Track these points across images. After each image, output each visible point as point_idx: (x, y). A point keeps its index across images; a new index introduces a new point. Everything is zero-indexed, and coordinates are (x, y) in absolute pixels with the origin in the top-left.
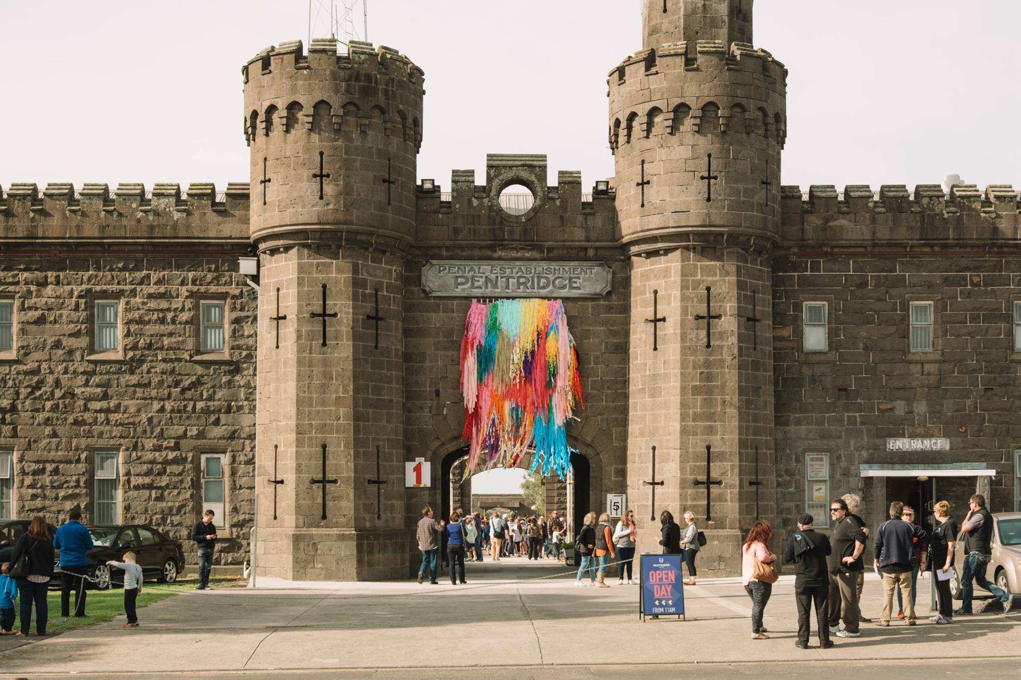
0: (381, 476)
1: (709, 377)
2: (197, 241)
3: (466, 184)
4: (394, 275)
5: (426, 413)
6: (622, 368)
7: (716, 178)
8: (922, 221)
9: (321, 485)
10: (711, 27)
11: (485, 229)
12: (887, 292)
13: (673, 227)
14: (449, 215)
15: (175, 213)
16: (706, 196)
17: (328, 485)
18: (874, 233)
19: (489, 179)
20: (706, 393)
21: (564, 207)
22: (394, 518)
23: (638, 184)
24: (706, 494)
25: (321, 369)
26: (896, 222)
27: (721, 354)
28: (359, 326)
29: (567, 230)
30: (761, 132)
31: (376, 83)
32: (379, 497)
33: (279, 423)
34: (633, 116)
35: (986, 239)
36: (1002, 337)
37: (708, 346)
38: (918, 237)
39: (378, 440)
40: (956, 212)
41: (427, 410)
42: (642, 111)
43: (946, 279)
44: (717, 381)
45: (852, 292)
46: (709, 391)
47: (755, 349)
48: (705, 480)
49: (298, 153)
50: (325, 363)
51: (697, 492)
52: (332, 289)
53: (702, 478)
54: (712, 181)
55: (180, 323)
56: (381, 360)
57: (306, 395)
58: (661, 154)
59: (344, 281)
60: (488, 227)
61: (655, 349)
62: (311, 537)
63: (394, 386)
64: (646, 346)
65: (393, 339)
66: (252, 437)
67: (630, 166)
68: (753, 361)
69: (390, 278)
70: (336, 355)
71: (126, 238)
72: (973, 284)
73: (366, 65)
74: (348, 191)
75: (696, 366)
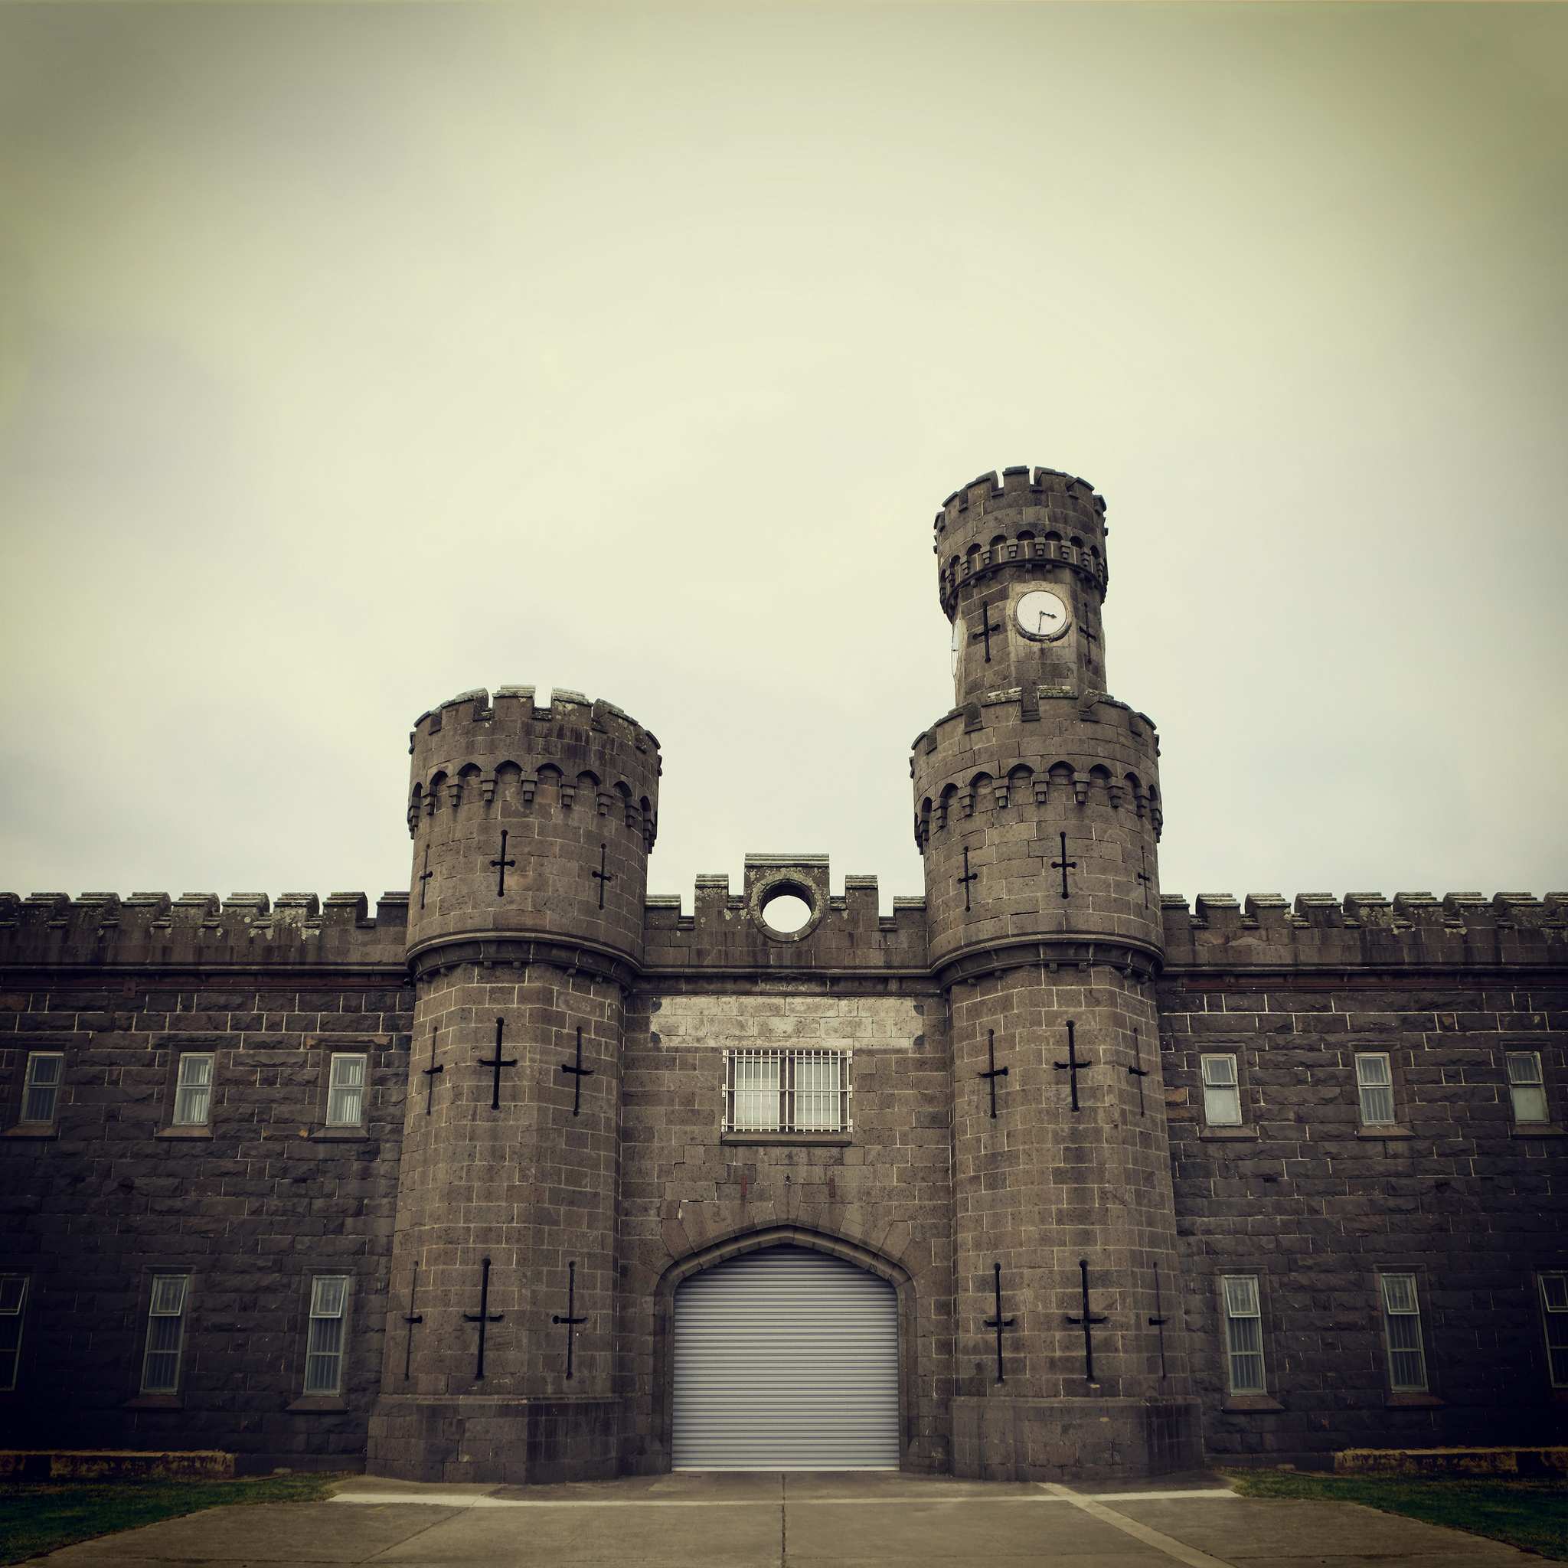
0: (575, 1312)
1: (1079, 1155)
2: (332, 967)
3: (715, 890)
4: (608, 1012)
5: (652, 1217)
6: (943, 1149)
7: (1073, 865)
8: (1363, 939)
9: (478, 1324)
10: (1053, 677)
11: (741, 952)
12: (1322, 1039)
13: (1013, 936)
14: (691, 933)
15: (304, 930)
16: (1061, 890)
17: (488, 1326)
18: (1296, 956)
19: (748, 884)
20: (1076, 1180)
21: (854, 921)
22: (594, 1378)
23: (960, 881)
24: (1084, 1340)
25: (488, 1144)
26: (1325, 940)
27: (1096, 1122)
28: (549, 1080)
29: (859, 952)
30: (1132, 807)
31: (587, 742)
32: (570, 1344)
33: (423, 1228)
34: (950, 789)
35: (1457, 964)
36: (1497, 1101)
37: (1075, 1108)
38: (1359, 960)
39: (573, 1254)
40: (1410, 927)
41: (653, 1212)
42: (962, 780)
43: (1404, 1020)
44: (1091, 1161)
45: (1270, 1038)
46: (1079, 1176)
47: (1143, 1114)
48: (1081, 1317)
49: (471, 833)
50: (494, 1135)
51: (1070, 1335)
52: (512, 1026)
53: (1076, 1313)
54: (1069, 869)
55: (299, 1084)
56: (582, 1133)
57: (463, 1183)
58: (993, 835)
59: (530, 1015)
60: (746, 949)
61: (994, 1116)
62: (455, 1409)
63: (602, 1172)
64: (978, 1113)
65: (604, 1104)
66: (388, 1251)
67: (948, 858)
68: (1142, 1132)
69: (602, 1015)
70: (511, 1122)
71: (232, 964)
72: (1444, 1027)
73: (573, 718)
74: (540, 884)
75: (1057, 1139)
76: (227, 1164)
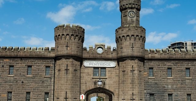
0: (76, 98)
3: (91, 48)
7: (134, 47)
10: (133, 23)
11: (94, 55)
12: (163, 67)
13: (126, 56)
15: (42, 52)
16: (132, 50)
17: (67, 99)
18: (161, 57)
19: (95, 47)
20: (132, 84)
21: (108, 52)
27: (135, 77)
28: (73, 71)
29: (108, 56)
35: (180, 58)
36: (184, 75)
39: (76, 91)
40: (175, 53)
41: (84, 86)
42: (121, 36)
43: (174, 65)
44: (134, 82)
45: (157, 67)
48: (132, 99)
49: (63, 42)
50: (67, 78)
52: (68, 65)
55: (42, 71)
56: (76, 77)
58: (124, 43)
59: (71, 64)
64: (122, 76)
65: (79, 74)
68: (140, 78)
69: (78, 64)
70: (69, 76)
72: (178, 66)
73: (75, 28)
74: (72, 49)
75: (130, 79)
76: (34, 80)
